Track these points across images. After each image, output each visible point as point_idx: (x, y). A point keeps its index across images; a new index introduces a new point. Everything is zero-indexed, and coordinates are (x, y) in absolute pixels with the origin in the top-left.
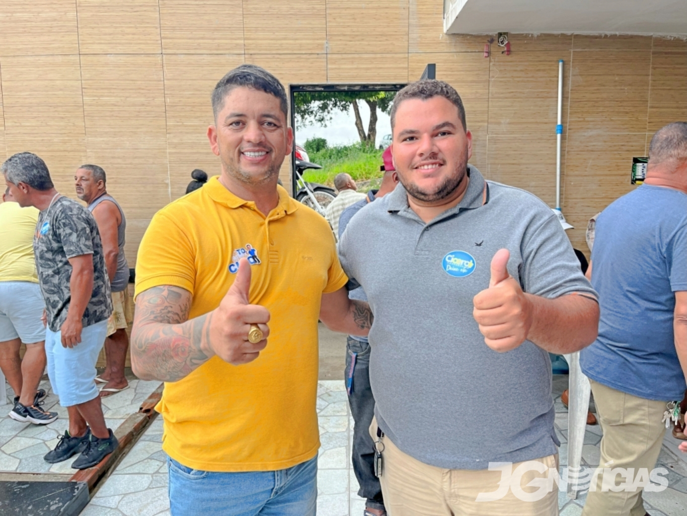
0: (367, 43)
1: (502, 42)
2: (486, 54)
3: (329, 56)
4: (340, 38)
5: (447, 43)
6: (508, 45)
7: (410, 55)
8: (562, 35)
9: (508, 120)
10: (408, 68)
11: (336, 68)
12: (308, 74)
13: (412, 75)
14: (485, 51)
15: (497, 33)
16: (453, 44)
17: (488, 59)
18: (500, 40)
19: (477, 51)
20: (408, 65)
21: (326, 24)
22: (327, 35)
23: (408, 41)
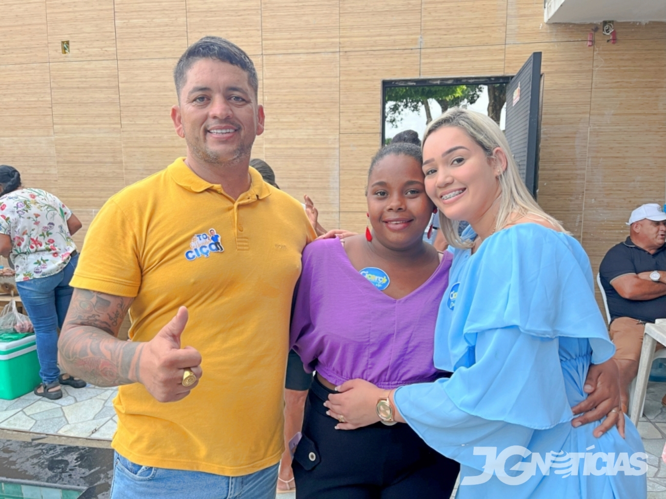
0: (461, 36)
1: (607, 31)
2: (589, 43)
3: (423, 51)
4: (435, 32)
5: (547, 33)
6: (614, 33)
7: (507, 46)
9: (613, 112)
10: (505, 60)
11: (429, 63)
12: (401, 69)
13: (508, 67)
14: (589, 39)
15: (602, 21)
16: (554, 34)
17: (592, 47)
18: (605, 29)
19: (580, 40)
20: (505, 57)
21: (421, 19)
22: (421, 30)
23: (506, 32)
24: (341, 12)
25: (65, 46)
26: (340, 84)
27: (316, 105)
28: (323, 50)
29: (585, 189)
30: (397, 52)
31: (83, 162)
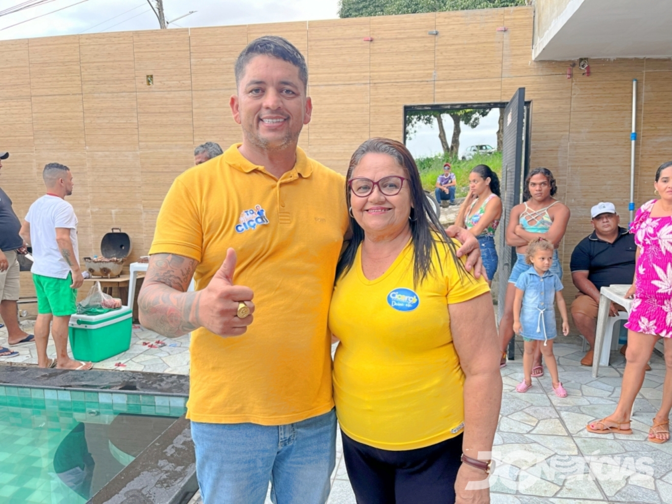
0: (467, 71)
1: (583, 66)
2: (568, 76)
3: (436, 82)
4: (446, 68)
5: (534, 68)
6: (588, 68)
7: (503, 79)
8: (636, 59)
9: (587, 130)
10: (501, 89)
11: (442, 92)
12: (419, 97)
13: (504, 95)
14: (568, 73)
15: (578, 58)
16: (540, 69)
17: (571, 80)
18: (581, 64)
19: (561, 73)
20: (501, 87)
21: (435, 57)
22: (435, 66)
23: (502, 68)
24: (371, 52)
25: (149, 79)
26: (370, 110)
27: (351, 126)
28: (357, 82)
29: (566, 191)
30: (416, 83)
31: (162, 172)
